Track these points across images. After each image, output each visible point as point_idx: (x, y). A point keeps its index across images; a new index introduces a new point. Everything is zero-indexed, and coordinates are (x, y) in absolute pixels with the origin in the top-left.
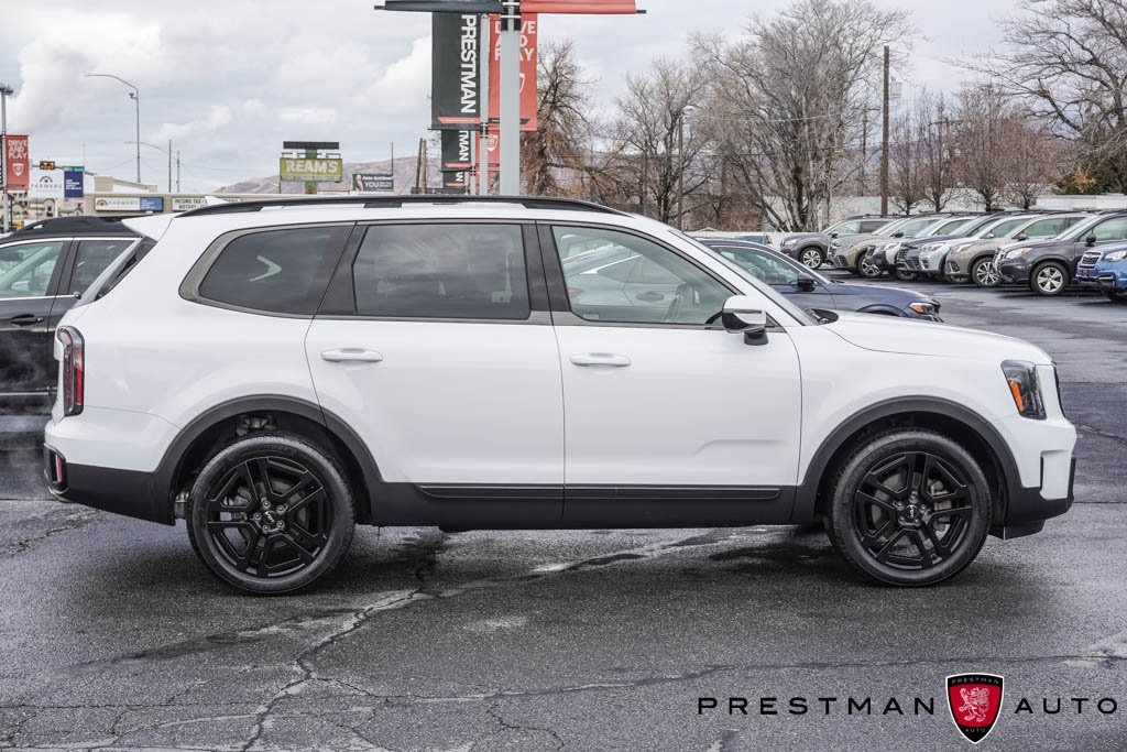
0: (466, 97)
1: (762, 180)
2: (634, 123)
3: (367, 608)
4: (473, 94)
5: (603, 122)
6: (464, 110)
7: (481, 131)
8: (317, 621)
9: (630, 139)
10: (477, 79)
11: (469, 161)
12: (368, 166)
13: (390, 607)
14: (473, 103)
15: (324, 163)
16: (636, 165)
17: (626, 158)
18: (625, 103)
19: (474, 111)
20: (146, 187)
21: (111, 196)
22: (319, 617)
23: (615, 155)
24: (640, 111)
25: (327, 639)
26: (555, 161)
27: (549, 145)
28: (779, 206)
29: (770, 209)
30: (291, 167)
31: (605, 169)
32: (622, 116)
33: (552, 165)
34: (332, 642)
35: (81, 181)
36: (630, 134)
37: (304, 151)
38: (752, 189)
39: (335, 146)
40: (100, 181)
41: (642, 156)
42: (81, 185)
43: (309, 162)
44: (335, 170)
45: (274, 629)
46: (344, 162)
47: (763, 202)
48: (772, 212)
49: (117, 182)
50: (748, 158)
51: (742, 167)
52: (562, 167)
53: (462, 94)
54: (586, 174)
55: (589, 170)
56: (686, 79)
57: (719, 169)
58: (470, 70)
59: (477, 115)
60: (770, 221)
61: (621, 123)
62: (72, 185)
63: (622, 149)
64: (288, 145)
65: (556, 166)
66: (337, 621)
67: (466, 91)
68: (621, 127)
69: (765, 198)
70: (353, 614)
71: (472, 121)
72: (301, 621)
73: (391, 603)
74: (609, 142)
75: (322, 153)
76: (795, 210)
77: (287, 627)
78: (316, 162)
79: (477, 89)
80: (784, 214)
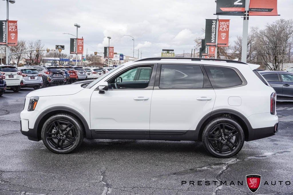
0: (213, 39)
1: (267, 59)
2: (238, 46)
3: (227, 163)
4: (214, 38)
5: (231, 46)
6: (212, 42)
7: (216, 46)
8: (216, 166)
9: (237, 50)
10: (215, 35)
11: (207, 54)
12: (178, 55)
13: (232, 163)
14: (214, 40)
15: (171, 54)
16: (238, 55)
17: (236, 54)
18: (236, 42)
19: (214, 42)
20: (135, 58)
21: (129, 60)
22: (216, 165)
23: (234, 53)
24: (240, 44)
25: (221, 172)
26: (221, 54)
27: (220, 51)
28: (271, 65)
29: (269, 65)
30: (164, 55)
31: (232, 56)
32: (236, 45)
33: (220, 55)
34: (223, 173)
35: (123, 57)
36: (237, 49)
37: (166, 51)
38: (265, 61)
39: (173, 50)
40: (126, 57)
41: (239, 54)
42: (123, 58)
43: (167, 54)
44: (173, 55)
45: (206, 168)
46: (175, 54)
47: (267, 64)
48: (269, 66)
49: (130, 57)
50: (264, 54)
51: (263, 56)
52: (222, 55)
53: (212, 38)
54: (227, 57)
55: (228, 56)
56: (250, 37)
57: (257, 56)
58: (214, 33)
59: (215, 43)
60: (269, 68)
61: (235, 46)
62: (121, 58)
63: (235, 52)
64: (163, 50)
65: (221, 55)
66: (221, 166)
67: (213, 37)
68: (235, 47)
69: (268, 63)
70: (224, 165)
71: (214, 44)
72: (211, 166)
73: (232, 162)
74: (233, 50)
75: (170, 52)
76: (275, 66)
77: (209, 167)
78: (169, 54)
79: (215, 37)
80: (272, 67)
